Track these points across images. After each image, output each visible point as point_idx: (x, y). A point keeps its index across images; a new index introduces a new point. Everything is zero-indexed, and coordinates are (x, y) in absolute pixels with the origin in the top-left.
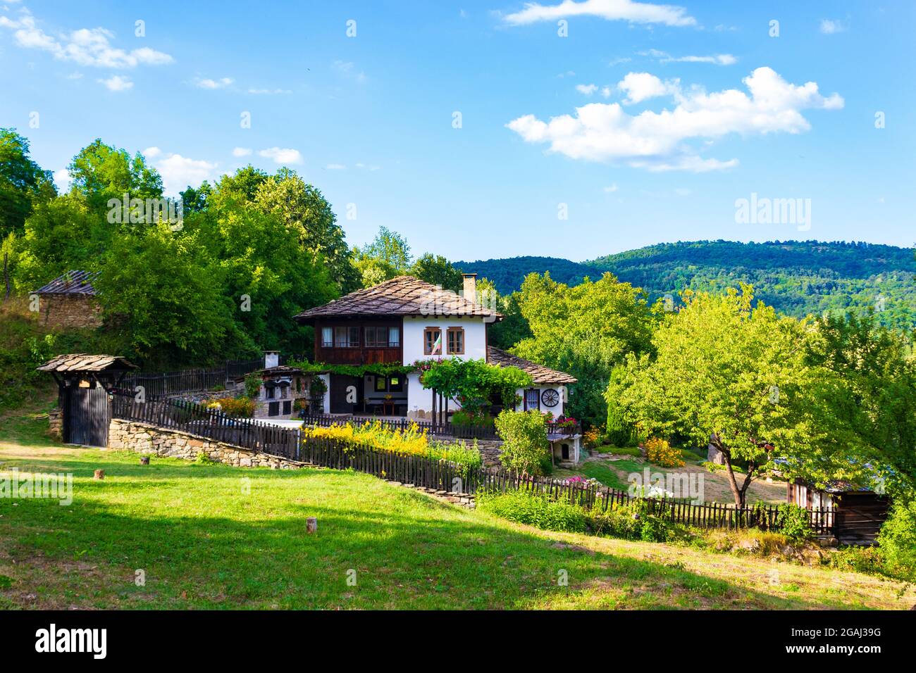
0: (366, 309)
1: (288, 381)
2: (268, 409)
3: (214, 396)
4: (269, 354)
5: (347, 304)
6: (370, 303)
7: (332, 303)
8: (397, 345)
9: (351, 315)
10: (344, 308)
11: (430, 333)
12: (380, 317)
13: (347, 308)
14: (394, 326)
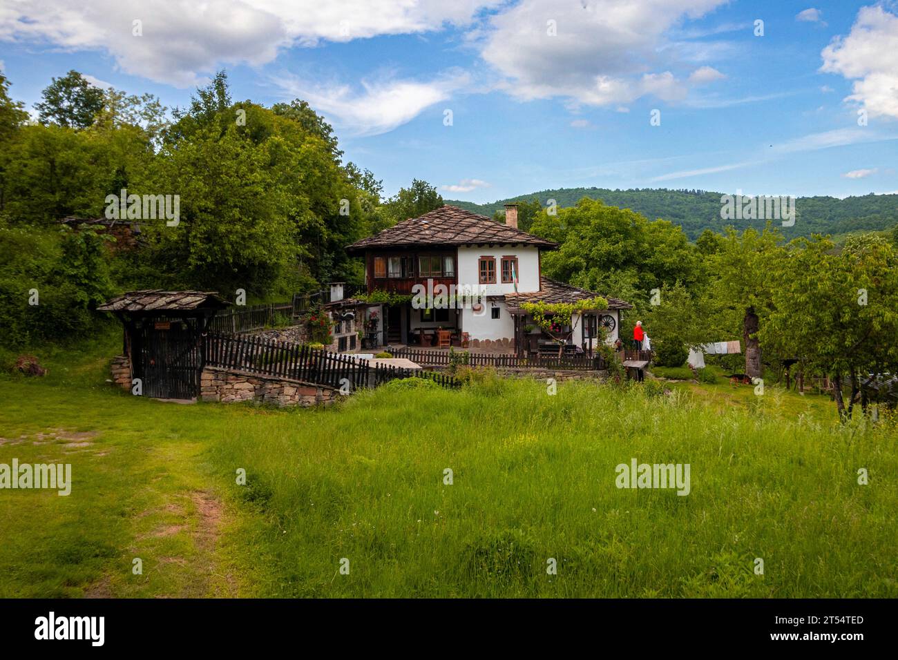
0: (421, 239)
1: (352, 314)
2: (337, 344)
3: (283, 333)
4: (335, 285)
5: (400, 234)
6: (423, 233)
7: (384, 233)
8: (452, 275)
9: (406, 244)
10: (397, 238)
11: (485, 262)
12: (436, 247)
13: (402, 237)
14: (449, 256)
